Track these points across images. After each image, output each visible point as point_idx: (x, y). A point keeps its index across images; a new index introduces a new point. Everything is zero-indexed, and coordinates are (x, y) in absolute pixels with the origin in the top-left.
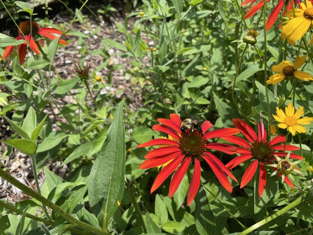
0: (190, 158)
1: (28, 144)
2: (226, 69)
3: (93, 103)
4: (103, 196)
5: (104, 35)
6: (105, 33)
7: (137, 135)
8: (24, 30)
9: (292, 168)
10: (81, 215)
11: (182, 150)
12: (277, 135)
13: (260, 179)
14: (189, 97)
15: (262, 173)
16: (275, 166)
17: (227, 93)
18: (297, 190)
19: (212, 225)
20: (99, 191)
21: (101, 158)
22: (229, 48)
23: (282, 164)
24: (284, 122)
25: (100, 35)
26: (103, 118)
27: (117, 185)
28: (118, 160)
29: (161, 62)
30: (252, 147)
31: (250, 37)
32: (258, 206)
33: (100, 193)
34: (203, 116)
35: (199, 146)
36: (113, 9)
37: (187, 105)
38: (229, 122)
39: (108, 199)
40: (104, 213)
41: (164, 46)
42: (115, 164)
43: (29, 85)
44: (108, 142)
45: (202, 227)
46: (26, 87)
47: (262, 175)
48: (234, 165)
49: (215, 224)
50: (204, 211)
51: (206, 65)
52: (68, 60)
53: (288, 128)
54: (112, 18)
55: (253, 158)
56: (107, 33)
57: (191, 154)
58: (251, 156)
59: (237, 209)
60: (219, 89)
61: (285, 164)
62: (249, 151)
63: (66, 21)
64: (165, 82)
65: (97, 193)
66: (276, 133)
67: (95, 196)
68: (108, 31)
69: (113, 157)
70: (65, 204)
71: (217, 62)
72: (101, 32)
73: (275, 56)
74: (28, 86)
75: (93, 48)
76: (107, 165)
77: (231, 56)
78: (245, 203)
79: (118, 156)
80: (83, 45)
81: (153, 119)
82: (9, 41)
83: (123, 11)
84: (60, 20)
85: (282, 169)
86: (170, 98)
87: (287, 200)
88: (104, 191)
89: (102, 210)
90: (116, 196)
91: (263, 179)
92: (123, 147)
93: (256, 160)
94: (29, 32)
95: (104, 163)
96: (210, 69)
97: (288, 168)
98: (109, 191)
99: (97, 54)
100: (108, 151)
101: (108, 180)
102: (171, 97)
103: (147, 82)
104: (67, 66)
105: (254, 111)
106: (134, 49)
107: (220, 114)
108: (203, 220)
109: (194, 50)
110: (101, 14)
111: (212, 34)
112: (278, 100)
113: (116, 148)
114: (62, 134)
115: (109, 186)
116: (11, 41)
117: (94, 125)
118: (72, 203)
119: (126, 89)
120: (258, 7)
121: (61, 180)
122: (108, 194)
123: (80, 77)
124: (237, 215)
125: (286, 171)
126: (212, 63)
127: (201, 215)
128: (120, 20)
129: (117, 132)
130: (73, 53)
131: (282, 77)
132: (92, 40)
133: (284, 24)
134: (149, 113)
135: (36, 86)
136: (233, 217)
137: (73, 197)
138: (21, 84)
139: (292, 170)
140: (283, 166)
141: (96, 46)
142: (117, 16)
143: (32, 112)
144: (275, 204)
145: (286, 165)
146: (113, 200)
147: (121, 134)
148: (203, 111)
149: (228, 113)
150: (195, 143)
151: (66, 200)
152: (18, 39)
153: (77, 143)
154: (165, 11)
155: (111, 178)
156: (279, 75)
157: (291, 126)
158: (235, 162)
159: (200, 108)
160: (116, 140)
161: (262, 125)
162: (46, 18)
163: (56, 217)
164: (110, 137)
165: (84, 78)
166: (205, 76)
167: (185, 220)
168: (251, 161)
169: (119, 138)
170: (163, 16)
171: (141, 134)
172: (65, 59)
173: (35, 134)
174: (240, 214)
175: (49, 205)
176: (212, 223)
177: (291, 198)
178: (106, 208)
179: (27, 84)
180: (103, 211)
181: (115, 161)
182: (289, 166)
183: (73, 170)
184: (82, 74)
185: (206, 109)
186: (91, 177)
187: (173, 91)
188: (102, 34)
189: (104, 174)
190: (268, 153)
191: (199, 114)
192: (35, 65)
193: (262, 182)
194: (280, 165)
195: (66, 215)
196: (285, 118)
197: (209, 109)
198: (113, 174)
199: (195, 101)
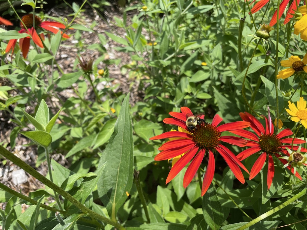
0: (204, 150)
1: (45, 136)
2: (224, 65)
3: (89, 98)
4: (112, 187)
5: (99, 30)
6: (100, 28)
7: (139, 129)
8: (27, 24)
9: (304, 160)
10: (89, 205)
11: (196, 142)
12: (283, 128)
13: (269, 171)
14: (189, 92)
15: (270, 165)
16: (286, 158)
17: (225, 88)
18: (301, 182)
19: (219, 215)
20: (108, 182)
21: (109, 150)
22: (229, 43)
23: (294, 156)
24: (296, 116)
25: (95, 30)
26: (106, 112)
27: (125, 176)
28: (126, 152)
29: (162, 57)
30: (261, 140)
31: (264, 31)
32: (265, 197)
33: (109, 184)
34: (202, 110)
35: (213, 139)
36: (107, 4)
37: (187, 99)
38: (229, 116)
39: (116, 190)
40: (113, 203)
41: (165, 41)
42: (122, 156)
43: (33, 78)
44: (116, 135)
45: (210, 217)
46: (29, 81)
47: (270, 168)
48: (243, 158)
49: (223, 214)
50: (212, 201)
51: (207, 60)
52: (64, 54)
53: (300, 121)
54: (106, 13)
55: (260, 151)
56: (101, 28)
57: (205, 147)
58: (260, 148)
59: (240, 200)
60: (218, 83)
61: (297, 156)
62: (257, 144)
63: (61, 15)
64: (165, 76)
65: (105, 184)
66: (283, 127)
67: (104, 187)
68: (102, 25)
69: (121, 149)
70: (77, 194)
71: (218, 57)
72: (96, 26)
73: (281, 52)
74: (31, 79)
75: (88, 42)
76: (114, 157)
77: (230, 51)
78: (250, 194)
79: (125, 149)
80: (80, 39)
81: (152, 113)
82: (12, 35)
83: (117, 6)
84: (55, 14)
85: (295, 161)
86: (170, 93)
87: (291, 191)
88: (112, 182)
89: (110, 201)
90: (125, 187)
91: (271, 171)
92: (130, 140)
93: (264, 153)
94: (31, 26)
95: (112, 155)
96: (211, 64)
97: (300, 160)
98: (117, 182)
99: (94, 48)
100: (116, 144)
101: (116, 172)
102: (170, 91)
103: (145, 77)
104: (63, 61)
105: (256, 106)
106: (135, 43)
107: (220, 108)
108: (211, 210)
109: (195, 45)
110: (96, 9)
111: (210, 29)
112: (284, 95)
113: (123, 141)
114: (65, 127)
115: (117, 178)
116: (14, 34)
117: (97, 118)
118: (84, 193)
119: (121, 83)
120: (264, 2)
121: (68, 171)
122: (117, 185)
123: (84, 71)
124: (241, 206)
125: (298, 163)
126: (213, 58)
127: (208, 205)
128: (115, 15)
129: (124, 125)
130: (68, 47)
131: (291, 72)
132: (87, 34)
133: (297, 20)
134: (148, 107)
135: (39, 80)
136: (239, 207)
137: (85, 188)
138: (23, 78)
139: (304, 162)
140: (295, 158)
141: (91, 40)
142: (111, 11)
143: (44, 105)
144: (279, 195)
145: (299, 158)
146: (122, 191)
147: (128, 127)
148: (200, 106)
149: (228, 107)
150: (209, 136)
151: (77, 190)
152: (21, 32)
153: (79, 136)
154: (167, 5)
155: (119, 169)
156: (289, 70)
157: (303, 119)
158: (244, 155)
159: (198, 102)
160: (123, 133)
161: (269, 119)
162: (42, 12)
163: (68, 206)
164: (117, 130)
165: (88, 72)
166: (206, 71)
167: (185, 211)
168: (259, 153)
169: (126, 131)
170: (165, 10)
171: (143, 127)
172: (60, 53)
173: (49, 126)
174: (243, 205)
175: (64, 195)
176: (219, 213)
177: (295, 189)
178: (115, 198)
179: (30, 78)
180: (112, 201)
181: (122, 153)
182: (302, 158)
183: (73, 162)
184: (86, 68)
185: (204, 104)
186: (102, 168)
187: (173, 86)
188: (97, 29)
189: (112, 166)
190: (276, 146)
191: (197, 108)
192: (39, 59)
193: (271, 174)
194: (292, 157)
195: (80, 205)
196: (297, 112)
197: (207, 103)
198: (121, 166)
199: (196, 96)
